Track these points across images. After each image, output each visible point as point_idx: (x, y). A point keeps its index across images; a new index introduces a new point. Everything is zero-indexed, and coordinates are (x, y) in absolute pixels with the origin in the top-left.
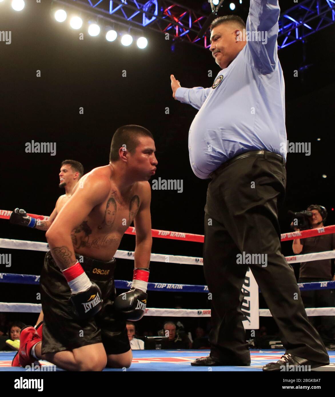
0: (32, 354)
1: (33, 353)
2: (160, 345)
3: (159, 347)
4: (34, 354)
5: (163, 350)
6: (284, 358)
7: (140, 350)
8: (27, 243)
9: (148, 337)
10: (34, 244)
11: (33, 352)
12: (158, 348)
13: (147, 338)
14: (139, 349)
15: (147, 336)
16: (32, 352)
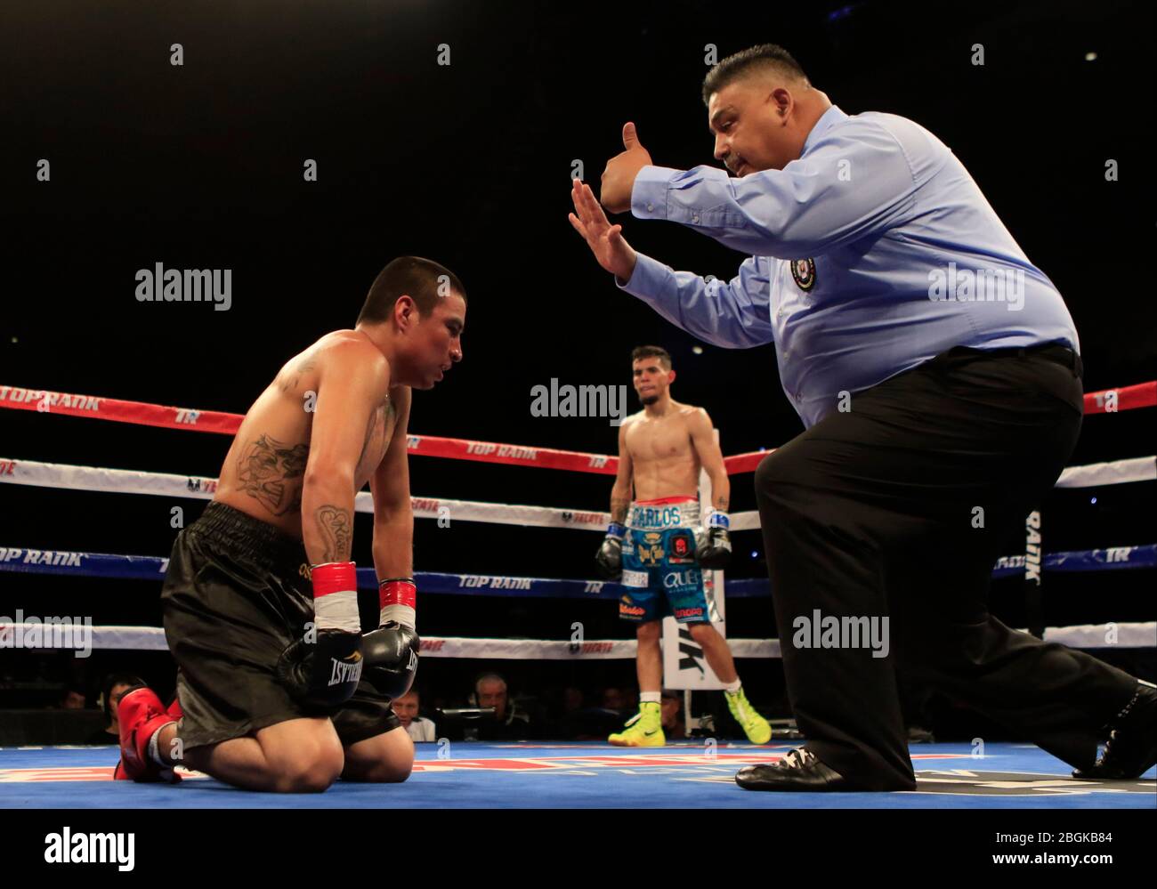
0: (150, 754)
1: (152, 753)
2: (475, 730)
3: (473, 735)
4: (156, 755)
5: (481, 743)
6: (795, 759)
7: (426, 742)
8: (138, 476)
9: (445, 711)
10: (156, 478)
11: (153, 749)
12: (471, 738)
13: (441, 712)
14: (423, 740)
15: (442, 708)
16: (150, 750)
